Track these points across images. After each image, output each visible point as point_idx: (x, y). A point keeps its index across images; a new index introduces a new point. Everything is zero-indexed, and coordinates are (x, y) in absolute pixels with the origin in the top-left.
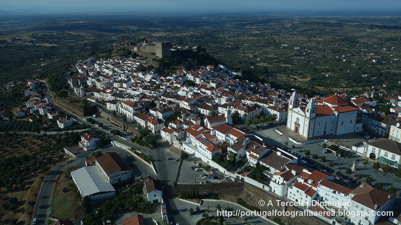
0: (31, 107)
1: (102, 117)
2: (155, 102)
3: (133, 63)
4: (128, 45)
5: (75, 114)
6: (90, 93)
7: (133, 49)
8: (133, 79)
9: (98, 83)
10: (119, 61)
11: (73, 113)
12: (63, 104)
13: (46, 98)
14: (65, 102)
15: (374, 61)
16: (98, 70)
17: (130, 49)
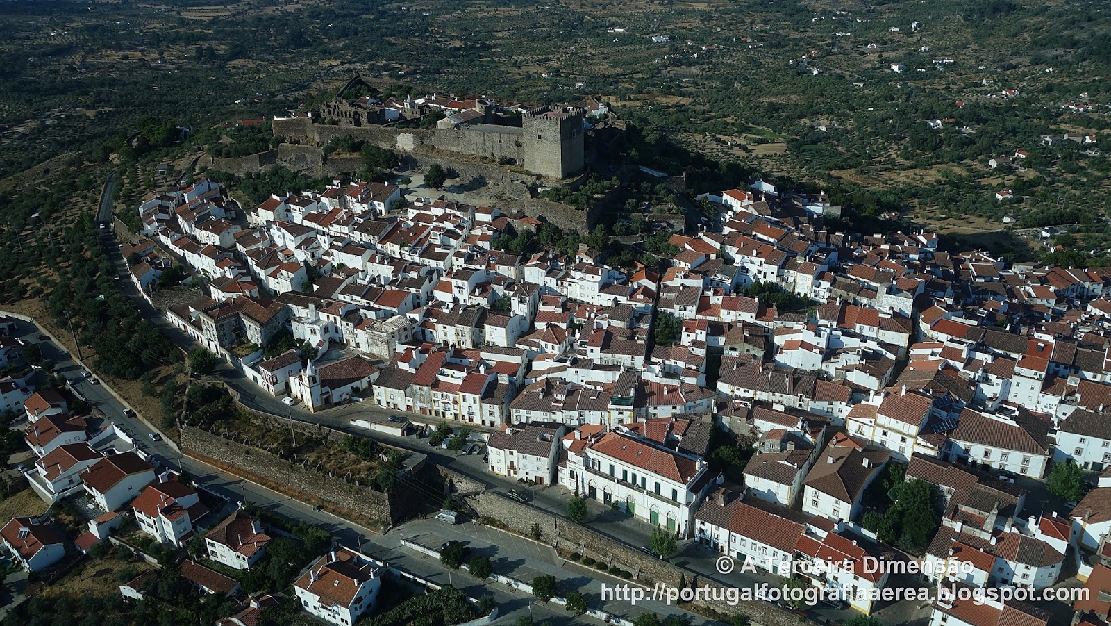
0: (67, 493)
1: (491, 521)
2: (726, 420)
3: (458, 214)
4: (358, 123)
5: (334, 511)
6: (347, 388)
7: (393, 140)
8: (522, 302)
9: (358, 331)
10: (371, 204)
11: (319, 508)
12: (240, 462)
13: (109, 429)
14: (247, 452)
15: (895, 68)
16: (301, 256)
17: (376, 139)
